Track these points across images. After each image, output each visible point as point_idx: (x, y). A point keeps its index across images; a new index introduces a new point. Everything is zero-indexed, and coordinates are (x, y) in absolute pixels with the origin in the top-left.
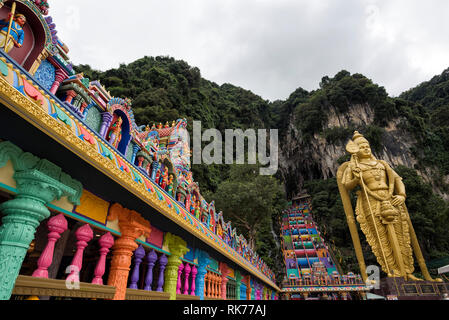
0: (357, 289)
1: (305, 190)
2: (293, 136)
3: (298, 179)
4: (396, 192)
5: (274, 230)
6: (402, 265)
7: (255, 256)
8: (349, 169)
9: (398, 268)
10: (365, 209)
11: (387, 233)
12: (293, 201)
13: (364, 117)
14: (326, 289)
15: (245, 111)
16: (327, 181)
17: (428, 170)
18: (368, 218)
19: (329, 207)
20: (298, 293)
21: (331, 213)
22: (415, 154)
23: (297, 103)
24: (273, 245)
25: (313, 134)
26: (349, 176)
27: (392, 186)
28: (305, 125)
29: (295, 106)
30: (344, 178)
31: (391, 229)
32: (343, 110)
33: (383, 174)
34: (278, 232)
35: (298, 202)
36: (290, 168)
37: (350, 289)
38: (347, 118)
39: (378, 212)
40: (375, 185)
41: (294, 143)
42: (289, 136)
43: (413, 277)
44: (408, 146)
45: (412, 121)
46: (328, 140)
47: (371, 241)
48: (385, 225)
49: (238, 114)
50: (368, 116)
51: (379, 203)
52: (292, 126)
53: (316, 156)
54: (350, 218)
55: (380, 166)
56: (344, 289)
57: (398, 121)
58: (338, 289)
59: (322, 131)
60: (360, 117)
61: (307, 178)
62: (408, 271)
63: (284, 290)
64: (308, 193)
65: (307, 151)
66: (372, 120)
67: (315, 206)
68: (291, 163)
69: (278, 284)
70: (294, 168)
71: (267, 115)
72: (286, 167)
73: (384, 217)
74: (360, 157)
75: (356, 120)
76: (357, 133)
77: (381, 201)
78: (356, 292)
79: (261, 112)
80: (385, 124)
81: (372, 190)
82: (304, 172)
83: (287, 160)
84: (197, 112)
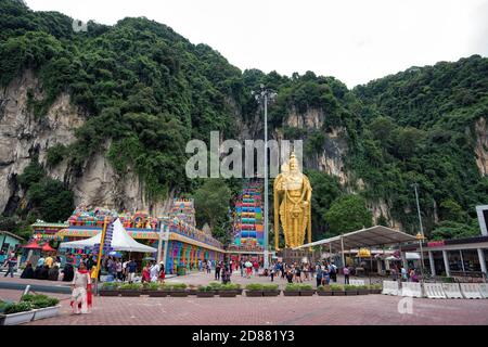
4: (305, 198)
13: (317, 120)
17: (349, 172)
20: (235, 254)
22: (343, 159)
27: (303, 194)
31: (296, 222)
32: (302, 111)
38: (304, 119)
44: (341, 152)
45: (349, 132)
46: (285, 135)
48: (293, 219)
50: (320, 121)
57: (340, 130)
59: (281, 126)
60: (313, 120)
63: (228, 252)
66: (322, 125)
71: (240, 93)
73: (294, 214)
75: (310, 123)
77: (294, 204)
79: (234, 89)
80: (330, 131)
84: (177, 106)
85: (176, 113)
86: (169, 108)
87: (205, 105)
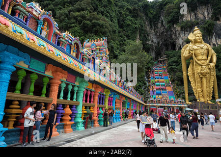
0: (181, 106)
1: (165, 56)
2: (162, 24)
3: (162, 49)
4: (211, 61)
5: (146, 76)
6: (205, 96)
7: (134, 91)
8: (188, 48)
9: (204, 97)
10: (193, 69)
11: (202, 82)
12: (158, 61)
13: (206, 14)
14: (167, 105)
15: (134, 9)
16: (178, 52)
18: (194, 74)
19: (176, 66)
20: (154, 106)
21: (177, 69)
23: (167, 3)
24: (145, 84)
25: (173, 24)
26: (187, 52)
27: (209, 58)
28: (170, 18)
29: (165, 5)
30: (185, 53)
31: (204, 80)
32: (193, 9)
33: (206, 51)
34: (148, 78)
35: (161, 62)
36: (158, 43)
37: (178, 105)
38: (195, 14)
39: (199, 71)
40: (200, 57)
41: (162, 28)
42: (160, 25)
43: (210, 102)
46: (182, 28)
47: (193, 85)
48: (201, 78)
49: (130, 12)
50: (208, 14)
51: (200, 67)
52: (162, 18)
53: (174, 37)
54: (184, 73)
55: (206, 47)
56: (175, 105)
58: (172, 105)
59: (178, 22)
60: (203, 14)
61: (167, 49)
62: (208, 99)
63: (147, 104)
64: (167, 57)
65: (169, 33)
66: (210, 16)
67: (169, 65)
68: (159, 39)
69: (145, 102)
70: (161, 43)
71: (148, 11)
72: (157, 42)
73: (202, 74)
74: (195, 42)
75: (200, 16)
76: (196, 28)
77: (202, 66)
78: (181, 107)
79: (144, 9)
80: (218, 19)
81: (198, 60)
82: (166, 45)
83: (157, 38)
84: (108, 12)
85: (106, 16)
86: (102, 13)
87: (127, 15)
